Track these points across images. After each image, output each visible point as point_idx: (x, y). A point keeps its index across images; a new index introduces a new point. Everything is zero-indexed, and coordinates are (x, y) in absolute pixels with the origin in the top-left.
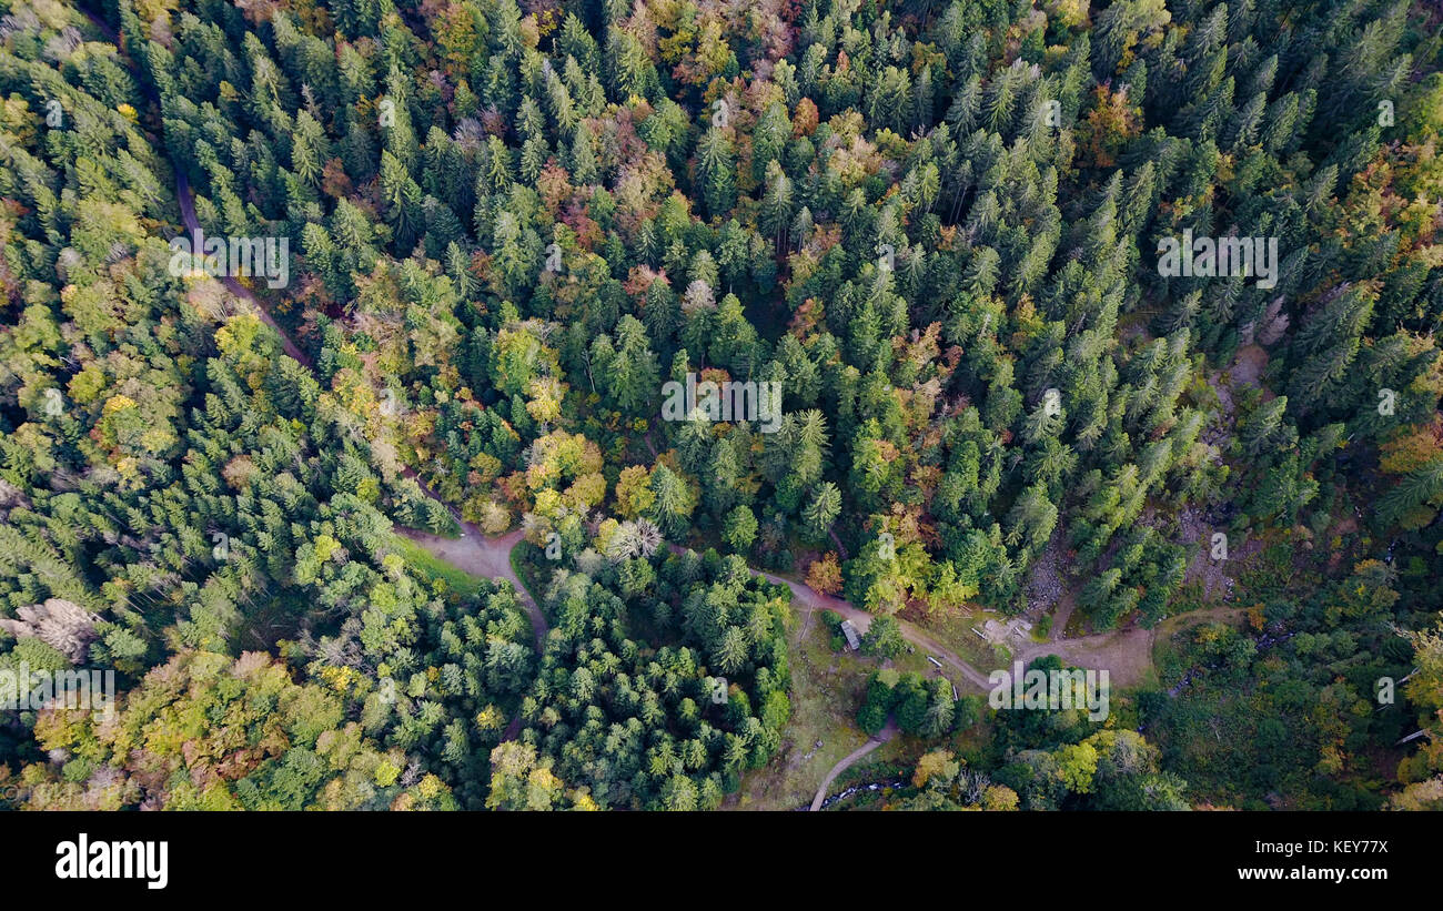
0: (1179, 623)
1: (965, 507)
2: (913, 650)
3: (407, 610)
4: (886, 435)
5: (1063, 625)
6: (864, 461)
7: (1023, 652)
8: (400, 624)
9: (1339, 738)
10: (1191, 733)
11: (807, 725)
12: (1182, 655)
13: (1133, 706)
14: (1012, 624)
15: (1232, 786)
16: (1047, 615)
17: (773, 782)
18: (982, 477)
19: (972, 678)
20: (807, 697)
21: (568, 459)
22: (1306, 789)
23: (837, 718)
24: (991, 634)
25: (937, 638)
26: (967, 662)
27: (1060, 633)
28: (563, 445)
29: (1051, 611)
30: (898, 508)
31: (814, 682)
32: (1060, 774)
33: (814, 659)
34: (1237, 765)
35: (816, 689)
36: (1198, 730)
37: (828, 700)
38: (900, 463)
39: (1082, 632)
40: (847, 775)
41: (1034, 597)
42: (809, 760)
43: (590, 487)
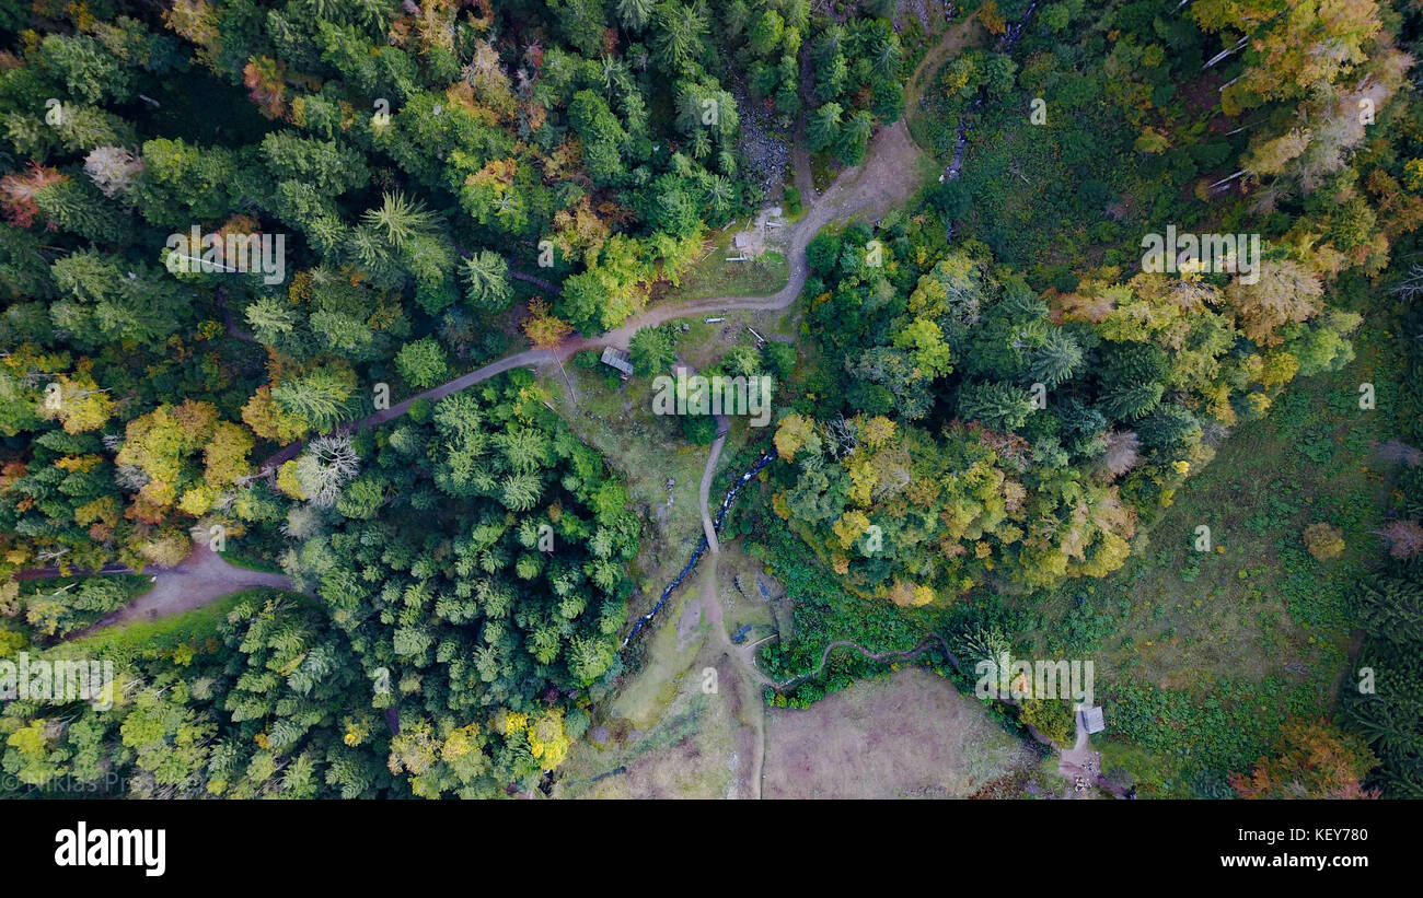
0: (918, 84)
1: (632, 163)
2: (686, 327)
3: (176, 716)
4: (484, 155)
5: (810, 183)
6: (486, 210)
7: (790, 242)
8: (184, 736)
9: (1144, 102)
10: (998, 196)
11: (646, 474)
12: (943, 114)
13: (931, 217)
14: (761, 222)
15: (1068, 222)
16: (789, 188)
17: (657, 549)
18: (622, 116)
19: (761, 307)
20: (626, 449)
21: (174, 447)
22: (1138, 178)
23: (668, 446)
24: (749, 249)
25: (700, 294)
26: (745, 295)
27: (812, 193)
28: (151, 444)
29: (789, 178)
30: (563, 218)
31: (620, 431)
32: (917, 374)
33: (603, 410)
34: (1060, 198)
35: (628, 436)
36: (1003, 187)
37: (647, 436)
38: (525, 172)
39: (833, 173)
40: (716, 490)
41: (762, 178)
42: (673, 505)
43: (227, 452)
